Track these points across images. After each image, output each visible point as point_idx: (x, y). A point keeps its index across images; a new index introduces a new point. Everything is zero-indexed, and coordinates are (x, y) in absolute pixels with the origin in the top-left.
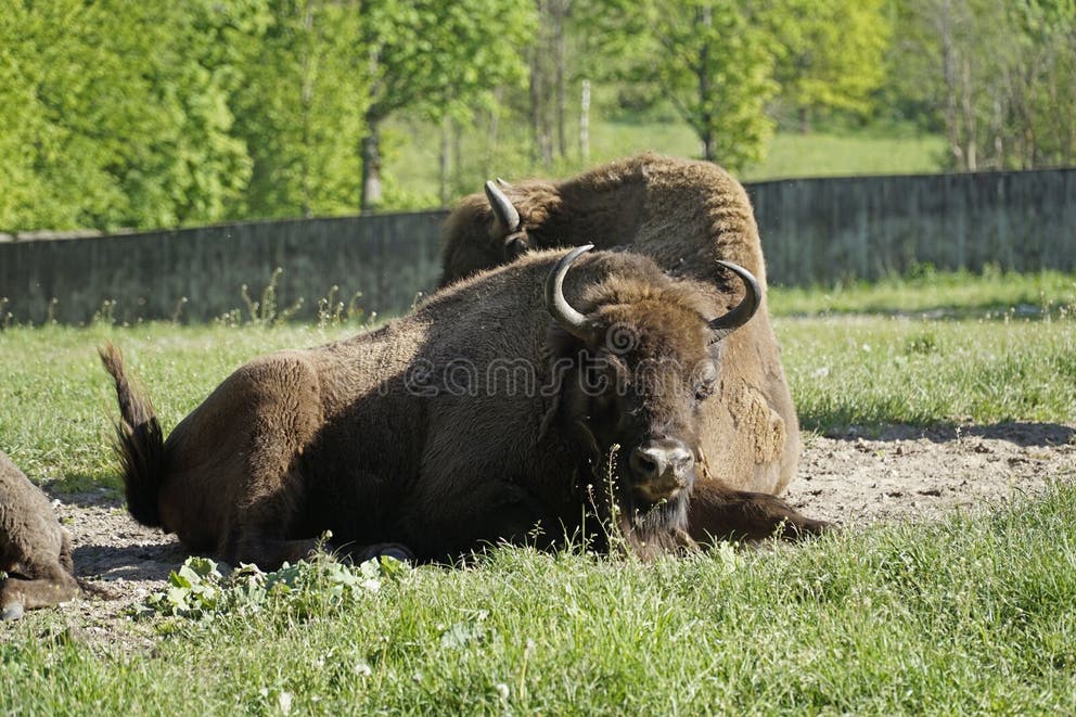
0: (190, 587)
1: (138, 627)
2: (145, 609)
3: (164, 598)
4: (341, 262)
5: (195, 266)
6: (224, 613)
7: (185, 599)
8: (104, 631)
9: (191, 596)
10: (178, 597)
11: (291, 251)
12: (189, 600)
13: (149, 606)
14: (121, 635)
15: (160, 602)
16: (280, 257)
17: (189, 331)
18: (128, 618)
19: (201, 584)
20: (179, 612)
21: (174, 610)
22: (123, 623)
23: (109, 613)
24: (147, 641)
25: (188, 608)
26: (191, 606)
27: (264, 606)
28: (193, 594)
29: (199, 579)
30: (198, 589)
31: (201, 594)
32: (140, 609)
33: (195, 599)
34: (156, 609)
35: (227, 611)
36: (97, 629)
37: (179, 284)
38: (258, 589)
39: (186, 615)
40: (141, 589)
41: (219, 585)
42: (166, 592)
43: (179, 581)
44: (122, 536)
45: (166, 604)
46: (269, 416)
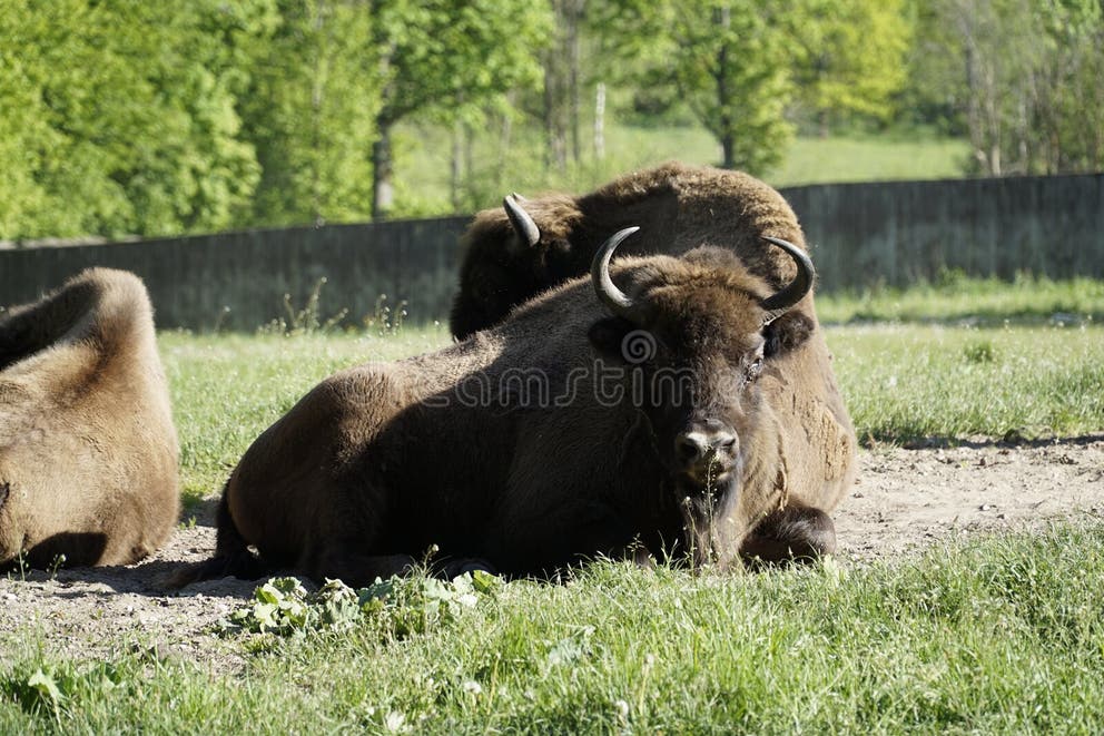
0: (276, 602)
1: (226, 644)
2: (230, 625)
3: (251, 614)
4: (357, 270)
5: (207, 275)
6: (317, 630)
7: (272, 615)
8: (191, 649)
9: (279, 612)
10: (264, 613)
11: (306, 259)
12: (276, 616)
13: (234, 622)
14: (208, 652)
15: (247, 618)
16: (294, 266)
17: (202, 340)
18: (214, 635)
19: (285, 600)
20: (268, 629)
21: (262, 628)
22: (208, 641)
23: (192, 630)
24: (237, 658)
25: (275, 625)
26: (278, 623)
27: (357, 621)
28: (280, 610)
29: (282, 596)
30: (285, 606)
31: (289, 610)
32: (225, 625)
33: (282, 616)
34: (243, 626)
35: (320, 627)
36: (183, 646)
37: (191, 293)
38: (350, 605)
39: (276, 632)
40: (223, 607)
41: (304, 600)
42: (251, 608)
43: (265, 596)
44: (194, 551)
45: (253, 620)
46: (351, 431)
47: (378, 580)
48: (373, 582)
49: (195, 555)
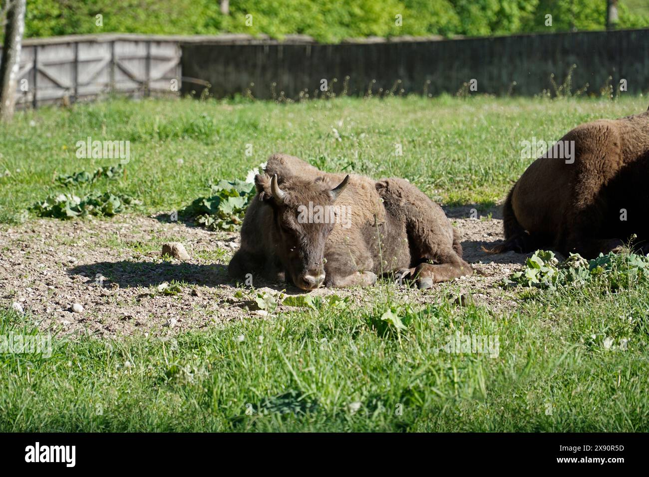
0: (539, 268)
1: (507, 294)
2: (511, 282)
3: (523, 275)
4: (596, 60)
5: (505, 60)
6: (563, 285)
7: (536, 276)
8: (485, 296)
9: (540, 274)
10: (531, 275)
11: (565, 52)
12: (539, 276)
13: (513, 280)
14: (496, 299)
15: (521, 278)
16: (558, 56)
17: (501, 101)
18: (500, 288)
19: (545, 266)
20: (533, 284)
21: (530, 284)
22: (496, 292)
23: (487, 284)
24: (514, 302)
25: (538, 282)
26: (540, 280)
27: (588, 280)
28: (541, 272)
29: (543, 264)
30: (544, 270)
31: (547, 273)
32: (507, 282)
33: (542, 276)
34: (518, 282)
35: (565, 284)
36: (481, 295)
37: (495, 72)
38: (584, 270)
39: (538, 286)
40: (506, 270)
41: (556, 266)
42: (524, 271)
43: (532, 264)
44: (490, 235)
45: (524, 279)
46: (587, 161)
47: (601, 255)
48: (598, 256)
49: (491, 237)
